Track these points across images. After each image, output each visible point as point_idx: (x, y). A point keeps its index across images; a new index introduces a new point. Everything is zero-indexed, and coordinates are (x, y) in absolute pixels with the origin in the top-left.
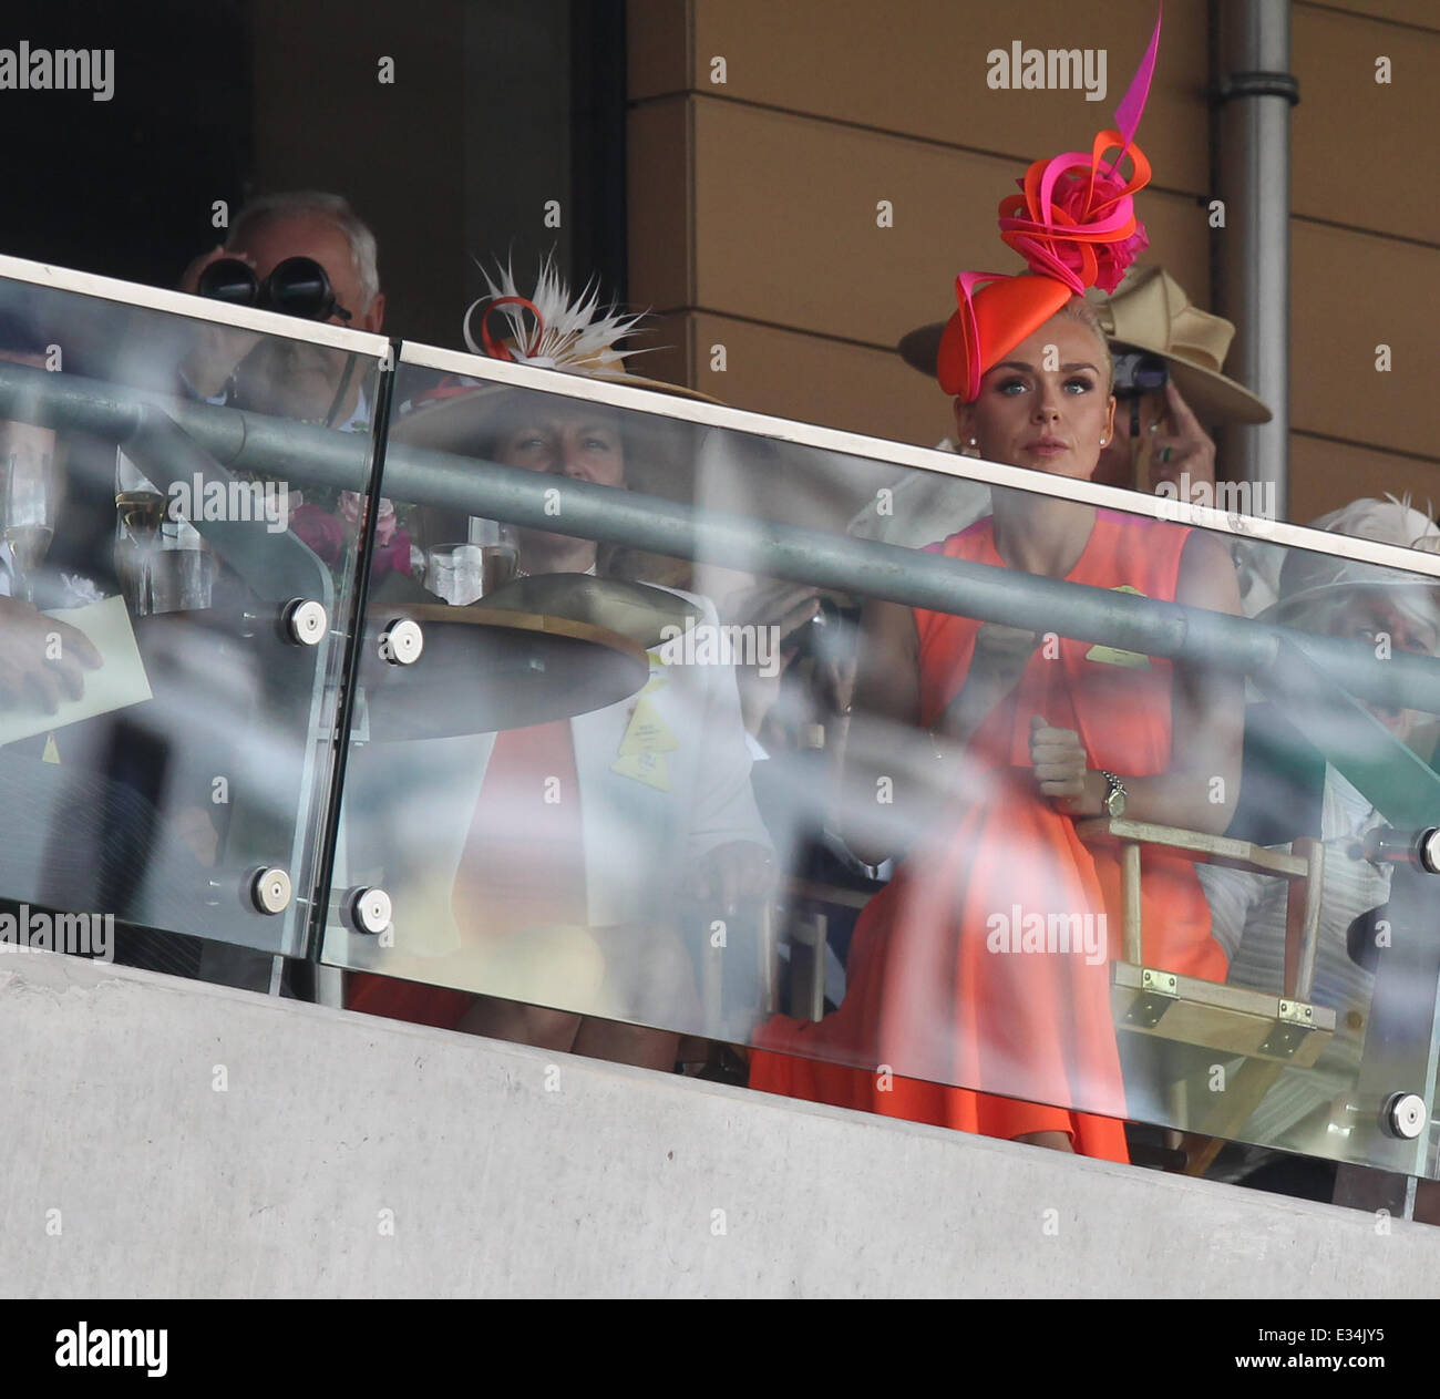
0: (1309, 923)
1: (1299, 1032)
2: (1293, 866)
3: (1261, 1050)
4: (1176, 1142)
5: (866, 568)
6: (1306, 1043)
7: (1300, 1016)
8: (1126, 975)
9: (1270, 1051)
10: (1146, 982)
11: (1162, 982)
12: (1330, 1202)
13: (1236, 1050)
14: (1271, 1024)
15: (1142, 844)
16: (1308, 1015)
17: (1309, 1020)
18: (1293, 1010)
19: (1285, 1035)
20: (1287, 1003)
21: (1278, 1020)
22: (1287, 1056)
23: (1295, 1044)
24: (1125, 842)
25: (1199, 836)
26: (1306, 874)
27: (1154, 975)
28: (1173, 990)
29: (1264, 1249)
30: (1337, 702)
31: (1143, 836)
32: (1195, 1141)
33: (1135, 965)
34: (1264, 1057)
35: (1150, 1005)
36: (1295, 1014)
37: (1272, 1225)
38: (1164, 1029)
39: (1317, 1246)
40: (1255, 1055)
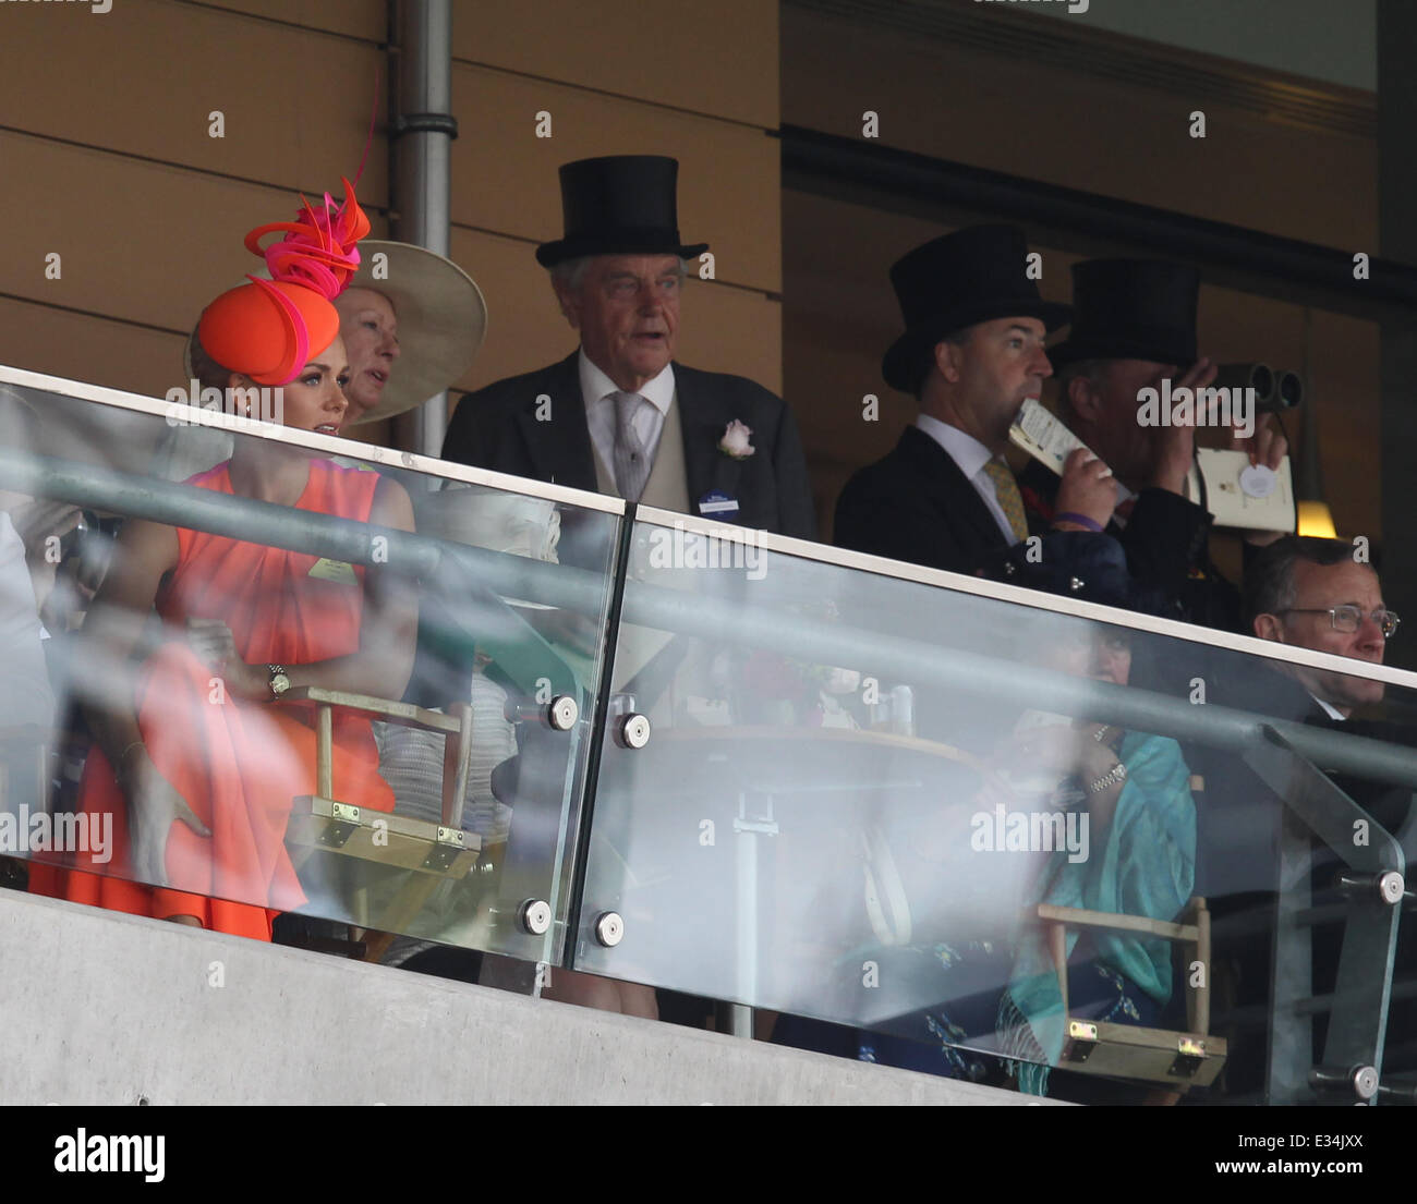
0: (461, 768)
1: (453, 852)
2: (450, 724)
3: (424, 866)
4: (359, 935)
5: (122, 493)
6: (459, 859)
7: (454, 840)
8: (320, 807)
9: (430, 867)
10: (335, 813)
11: (348, 812)
12: (477, 983)
13: (405, 865)
14: (431, 845)
15: (332, 705)
16: (460, 839)
17: (461, 843)
18: (448, 835)
19: (442, 854)
20: (444, 829)
21: (437, 842)
22: (445, 870)
23: (450, 861)
24: (321, 705)
25: (377, 700)
26: (458, 730)
27: (341, 807)
28: (356, 818)
29: (425, 1018)
30: (483, 598)
31: (334, 701)
32: (373, 935)
33: (327, 799)
34: (424, 870)
35: (338, 831)
36: (450, 838)
37: (432, 1000)
38: (348, 849)
39: (467, 1016)
40: (419, 869)
